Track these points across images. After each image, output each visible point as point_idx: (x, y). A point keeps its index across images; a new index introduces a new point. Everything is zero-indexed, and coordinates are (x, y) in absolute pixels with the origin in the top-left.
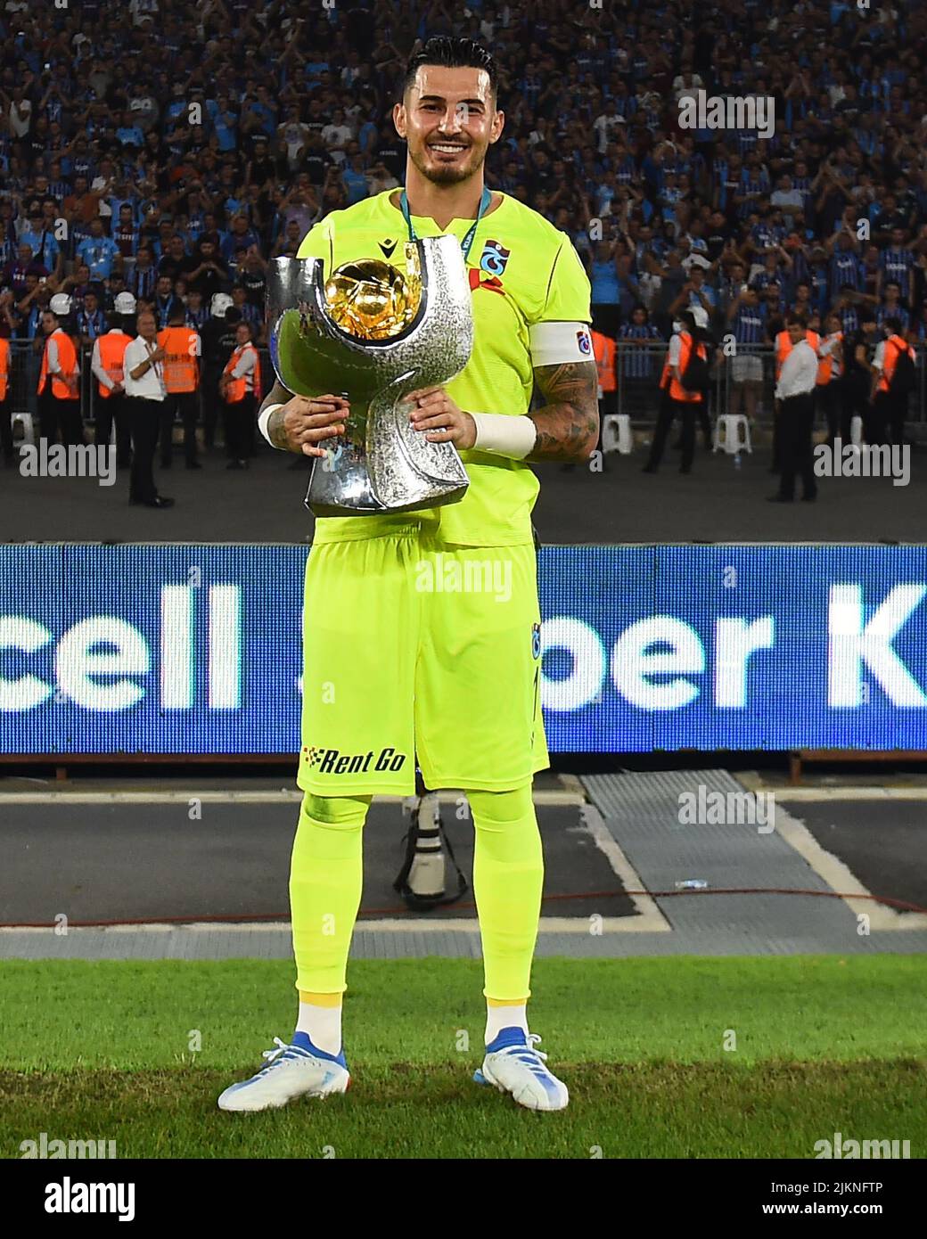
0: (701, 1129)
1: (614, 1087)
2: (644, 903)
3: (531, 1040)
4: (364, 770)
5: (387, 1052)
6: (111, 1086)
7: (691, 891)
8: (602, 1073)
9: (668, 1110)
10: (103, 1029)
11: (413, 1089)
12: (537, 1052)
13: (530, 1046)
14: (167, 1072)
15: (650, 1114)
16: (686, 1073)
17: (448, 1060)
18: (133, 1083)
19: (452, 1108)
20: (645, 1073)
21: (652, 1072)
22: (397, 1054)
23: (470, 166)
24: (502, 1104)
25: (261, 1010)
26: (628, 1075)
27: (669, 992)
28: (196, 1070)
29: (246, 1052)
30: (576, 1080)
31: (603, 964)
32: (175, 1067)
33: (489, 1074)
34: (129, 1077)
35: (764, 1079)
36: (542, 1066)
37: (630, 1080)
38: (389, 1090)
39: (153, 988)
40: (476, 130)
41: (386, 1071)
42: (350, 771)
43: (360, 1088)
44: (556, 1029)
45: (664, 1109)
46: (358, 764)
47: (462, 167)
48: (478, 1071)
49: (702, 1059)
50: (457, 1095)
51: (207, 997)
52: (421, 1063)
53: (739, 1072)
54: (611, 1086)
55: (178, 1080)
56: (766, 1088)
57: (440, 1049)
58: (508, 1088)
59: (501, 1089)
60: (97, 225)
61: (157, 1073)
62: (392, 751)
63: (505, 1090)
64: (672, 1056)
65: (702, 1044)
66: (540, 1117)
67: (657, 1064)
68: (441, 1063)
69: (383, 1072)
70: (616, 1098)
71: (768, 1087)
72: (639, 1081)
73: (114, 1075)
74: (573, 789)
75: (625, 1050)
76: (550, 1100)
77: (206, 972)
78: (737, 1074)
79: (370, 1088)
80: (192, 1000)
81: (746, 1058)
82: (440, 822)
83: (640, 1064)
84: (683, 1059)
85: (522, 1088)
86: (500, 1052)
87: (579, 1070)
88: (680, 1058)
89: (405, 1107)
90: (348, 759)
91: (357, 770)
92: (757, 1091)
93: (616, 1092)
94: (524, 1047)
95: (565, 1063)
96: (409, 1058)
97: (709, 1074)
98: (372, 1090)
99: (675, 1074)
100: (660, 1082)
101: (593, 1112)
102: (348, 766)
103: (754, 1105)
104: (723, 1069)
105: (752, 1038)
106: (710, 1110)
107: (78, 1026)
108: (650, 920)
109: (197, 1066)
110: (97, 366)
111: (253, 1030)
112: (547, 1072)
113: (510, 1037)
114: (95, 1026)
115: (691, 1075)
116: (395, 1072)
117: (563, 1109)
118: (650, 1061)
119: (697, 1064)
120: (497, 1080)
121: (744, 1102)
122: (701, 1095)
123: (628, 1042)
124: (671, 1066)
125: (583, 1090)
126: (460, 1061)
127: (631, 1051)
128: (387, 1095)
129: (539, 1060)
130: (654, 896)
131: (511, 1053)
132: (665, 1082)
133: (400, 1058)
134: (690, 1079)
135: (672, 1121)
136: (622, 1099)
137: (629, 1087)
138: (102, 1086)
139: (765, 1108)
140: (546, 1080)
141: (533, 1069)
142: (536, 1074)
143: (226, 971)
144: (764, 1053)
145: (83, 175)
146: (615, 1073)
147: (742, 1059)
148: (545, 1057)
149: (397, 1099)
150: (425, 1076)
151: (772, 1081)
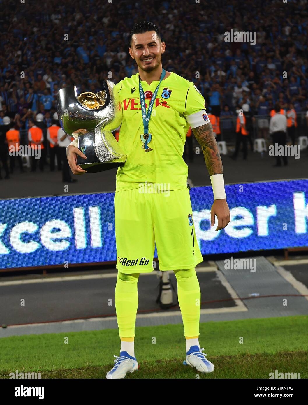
0: (259, 376)
1: (229, 364)
2: (239, 302)
3: (201, 350)
4: (136, 265)
5: (155, 357)
6: (64, 374)
7: (254, 297)
8: (225, 359)
9: (247, 370)
10: (61, 356)
11: (163, 368)
12: (203, 354)
13: (201, 352)
14: (82, 369)
15: (242, 372)
16: (253, 358)
17: (174, 358)
18: (71, 373)
19: (176, 374)
20: (239, 358)
21: (242, 358)
22: (158, 357)
23: (157, 64)
24: (192, 371)
25: (113, 346)
26: (234, 359)
27: (248, 331)
28: (92, 367)
29: (108, 360)
30: (217, 362)
31: (226, 323)
32: (85, 366)
33: (188, 362)
34: (70, 371)
35: (279, 358)
36: (205, 358)
37: (235, 361)
38: (155, 369)
39: (78, 341)
40: (156, 52)
41: (154, 363)
42: (131, 265)
43: (146, 369)
44: (210, 346)
45: (246, 370)
46: (134, 263)
47: (154, 64)
48: (185, 361)
49: (258, 352)
50: (178, 369)
51: (96, 343)
52: (166, 360)
53: (270, 356)
54: (228, 363)
55: (86, 371)
56: (280, 361)
57: (172, 354)
58: (194, 366)
59: (192, 367)
60: (46, 91)
61: (79, 369)
62: (145, 258)
63: (193, 366)
64: (248, 352)
65: (258, 347)
66: (205, 375)
67: (243, 355)
68: (172, 359)
69: (153, 364)
70: (230, 367)
71: (280, 360)
72: (237, 361)
73: (65, 371)
74: (213, 266)
75: (233, 351)
76: (208, 369)
77: (95, 335)
78: (270, 357)
79: (149, 369)
80: (91, 344)
81: (273, 351)
82: (170, 280)
83: (238, 355)
84: (252, 353)
85: (199, 365)
86: (191, 354)
87: (217, 359)
88: (251, 352)
89: (161, 374)
90: (130, 261)
91: (133, 265)
92: (277, 362)
93: (230, 365)
94: (199, 352)
95: (213, 356)
96: (162, 358)
97: (261, 357)
98: (150, 370)
99: (249, 358)
100: (244, 361)
101: (223, 372)
102: (130, 264)
103: (276, 367)
104: (265, 355)
105: (275, 345)
106: (261, 369)
107: (53, 355)
108: (241, 307)
109: (92, 366)
110: (49, 137)
111: (110, 352)
112: (207, 360)
113: (194, 349)
114: (59, 355)
115: (255, 358)
116: (157, 363)
117: (213, 372)
118: (241, 354)
119: (256, 354)
120: (190, 363)
121: (272, 366)
122: (258, 364)
123: (234, 348)
124: (248, 356)
125: (219, 365)
126: (178, 358)
127: (235, 351)
128: (155, 371)
129: (204, 356)
130: (242, 300)
131: (194, 354)
132: (246, 361)
133: (159, 358)
134: (254, 359)
135: (249, 374)
136: (232, 367)
137: (234, 363)
138: (61, 375)
139: (279, 367)
140: (206, 363)
141: (202, 359)
142: (203, 361)
143: (102, 333)
144: (279, 349)
145: (40, 74)
146: (230, 359)
147: (271, 352)
148: (206, 355)
149: (158, 372)
150: (167, 364)
151: (282, 358)
